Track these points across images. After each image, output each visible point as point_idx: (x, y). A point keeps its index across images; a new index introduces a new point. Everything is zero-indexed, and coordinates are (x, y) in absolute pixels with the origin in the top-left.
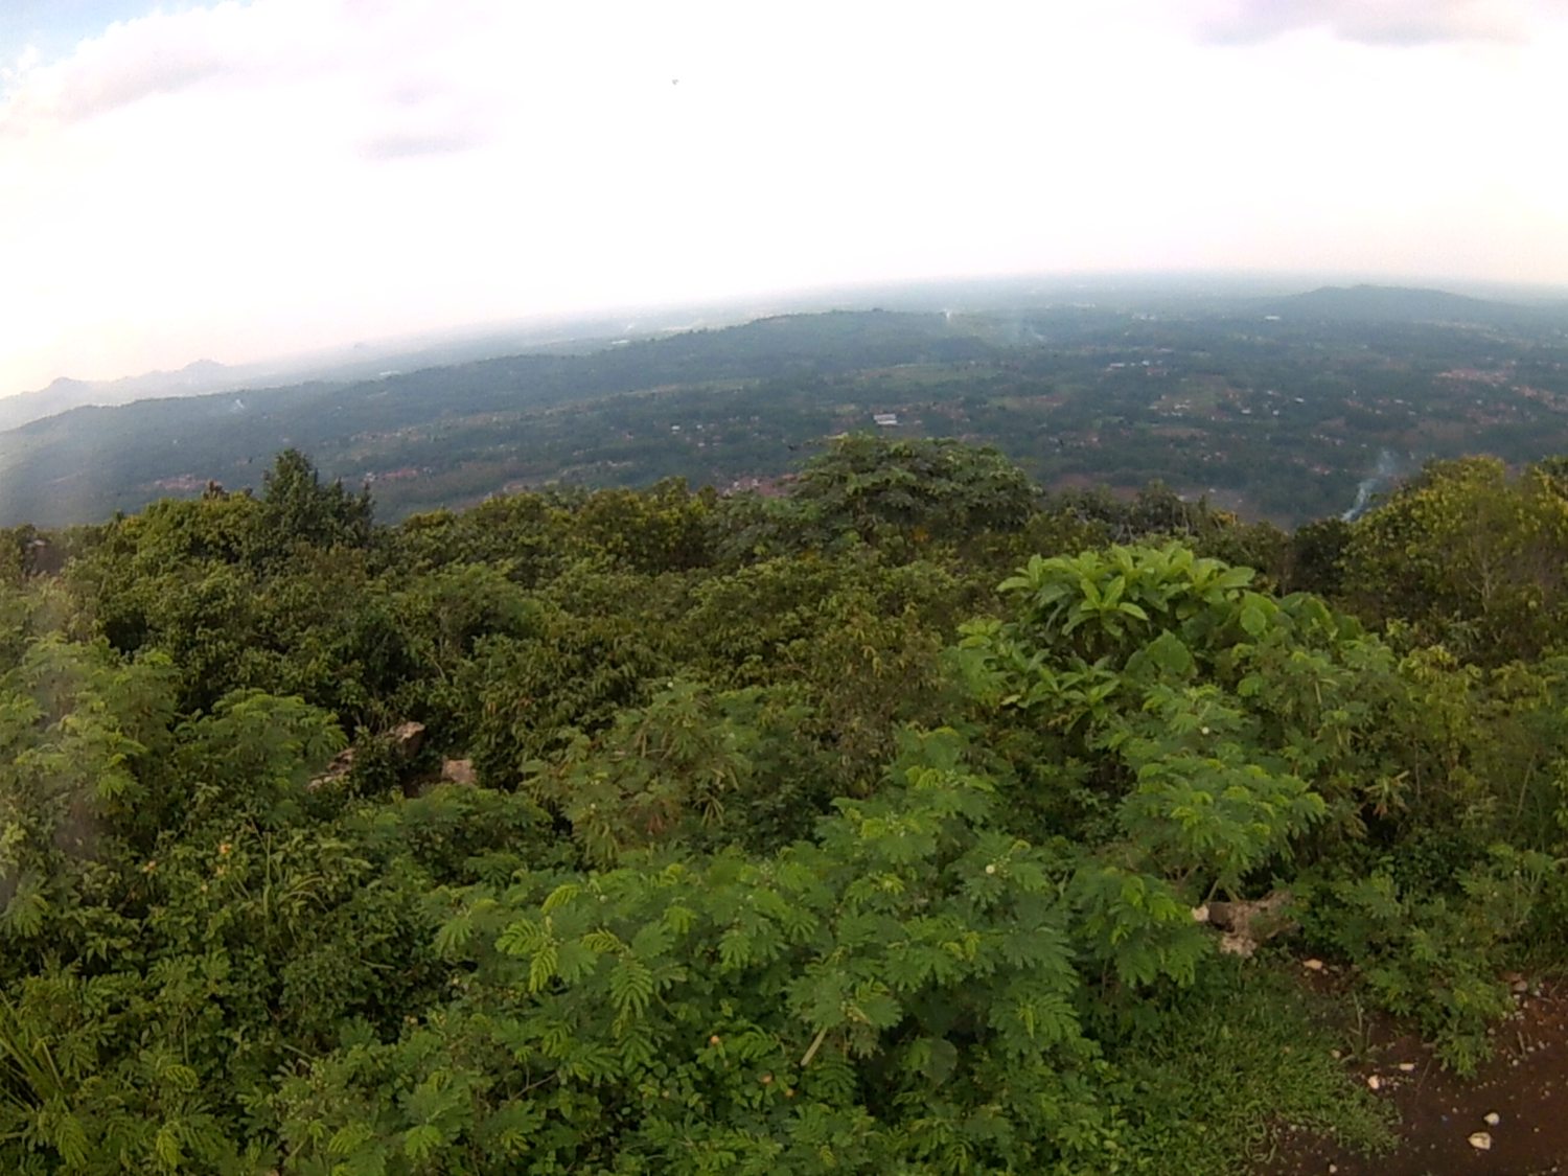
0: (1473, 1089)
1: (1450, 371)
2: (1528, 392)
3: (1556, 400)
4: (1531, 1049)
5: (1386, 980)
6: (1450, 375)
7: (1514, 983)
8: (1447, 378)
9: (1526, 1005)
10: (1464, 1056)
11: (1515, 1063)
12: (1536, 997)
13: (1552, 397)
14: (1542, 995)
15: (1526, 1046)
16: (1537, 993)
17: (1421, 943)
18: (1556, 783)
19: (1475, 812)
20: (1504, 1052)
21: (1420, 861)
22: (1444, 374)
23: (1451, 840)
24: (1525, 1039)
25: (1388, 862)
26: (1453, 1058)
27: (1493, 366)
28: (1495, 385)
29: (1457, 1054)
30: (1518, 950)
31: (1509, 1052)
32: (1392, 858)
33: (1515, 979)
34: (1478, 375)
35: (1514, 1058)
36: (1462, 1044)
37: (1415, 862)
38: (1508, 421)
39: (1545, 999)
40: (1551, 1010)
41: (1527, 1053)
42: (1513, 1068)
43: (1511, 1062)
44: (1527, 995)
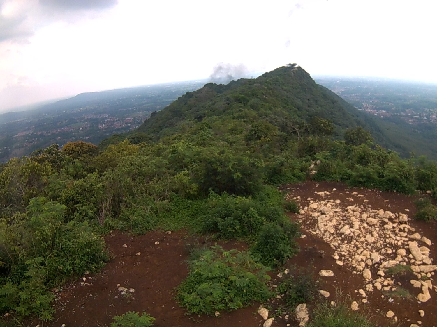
0: (56, 322)
1: (17, 135)
2: (39, 133)
3: (47, 133)
4: (65, 304)
5: (20, 309)
6: (17, 136)
7: (55, 291)
8: (17, 137)
9: (60, 294)
10: (48, 315)
11: (63, 309)
12: (62, 291)
13: (46, 132)
14: (63, 290)
15: (64, 304)
16: (62, 290)
17: (22, 295)
18: (37, 238)
19: (21, 255)
20: (59, 308)
21: (16, 274)
22: (16, 136)
23: (22, 265)
24: (63, 303)
25: (9, 279)
26: (45, 317)
27: (29, 129)
28: (30, 134)
29: (46, 316)
30: (51, 283)
31: (60, 308)
32: (9, 278)
33: (54, 290)
34: (24, 133)
35: (62, 309)
36: (46, 313)
37: (15, 275)
38: (35, 143)
39: (64, 290)
40: (67, 292)
41: (65, 305)
42: (63, 311)
43: (62, 310)
44: (59, 292)
